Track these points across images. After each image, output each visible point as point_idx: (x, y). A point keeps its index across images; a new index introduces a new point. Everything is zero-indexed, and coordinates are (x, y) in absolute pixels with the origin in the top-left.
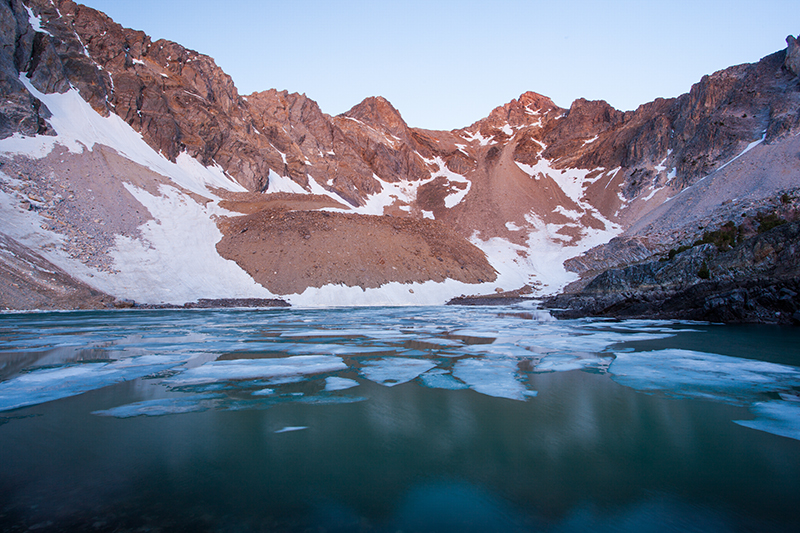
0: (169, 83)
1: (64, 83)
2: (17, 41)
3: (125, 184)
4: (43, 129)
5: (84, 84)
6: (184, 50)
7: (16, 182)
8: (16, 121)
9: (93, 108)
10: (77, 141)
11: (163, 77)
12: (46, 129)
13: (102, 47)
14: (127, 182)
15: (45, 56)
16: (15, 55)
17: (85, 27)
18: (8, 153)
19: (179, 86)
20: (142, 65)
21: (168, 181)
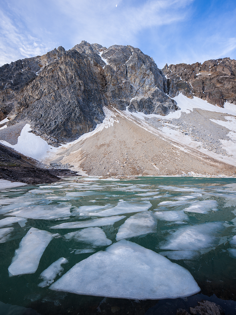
0: (213, 76)
1: (177, 92)
2: (164, 84)
3: (211, 120)
4: (177, 109)
5: (183, 90)
6: (215, 61)
7: (177, 127)
8: (170, 108)
9: (188, 97)
10: (187, 109)
11: (210, 75)
12: (177, 108)
13: (186, 75)
14: (211, 118)
15: (171, 85)
16: (164, 89)
17: (179, 71)
18: (170, 119)
19: (217, 76)
20: (200, 75)
21: (227, 115)
